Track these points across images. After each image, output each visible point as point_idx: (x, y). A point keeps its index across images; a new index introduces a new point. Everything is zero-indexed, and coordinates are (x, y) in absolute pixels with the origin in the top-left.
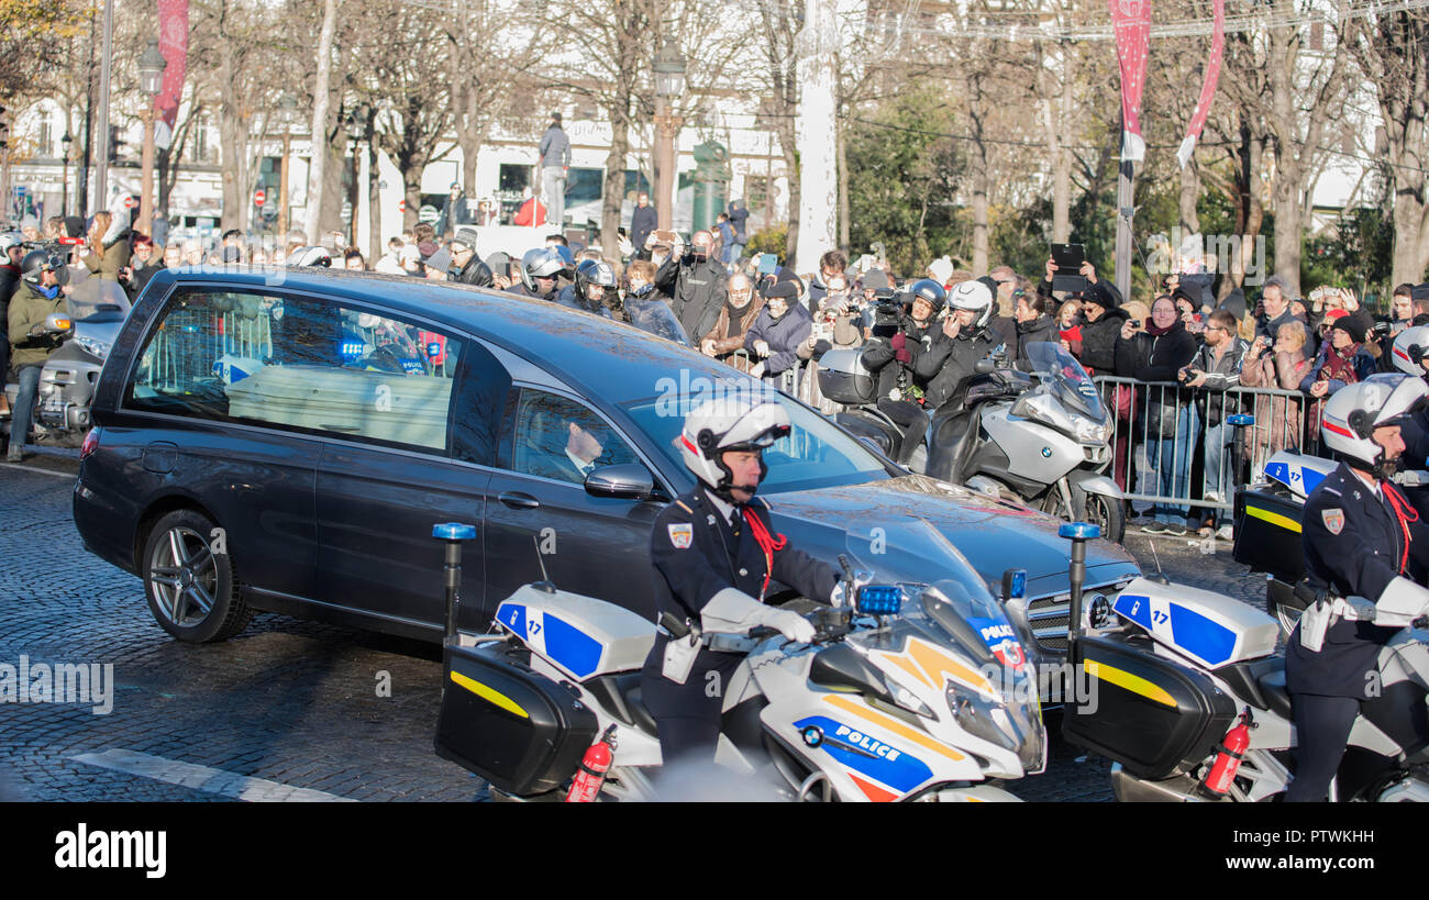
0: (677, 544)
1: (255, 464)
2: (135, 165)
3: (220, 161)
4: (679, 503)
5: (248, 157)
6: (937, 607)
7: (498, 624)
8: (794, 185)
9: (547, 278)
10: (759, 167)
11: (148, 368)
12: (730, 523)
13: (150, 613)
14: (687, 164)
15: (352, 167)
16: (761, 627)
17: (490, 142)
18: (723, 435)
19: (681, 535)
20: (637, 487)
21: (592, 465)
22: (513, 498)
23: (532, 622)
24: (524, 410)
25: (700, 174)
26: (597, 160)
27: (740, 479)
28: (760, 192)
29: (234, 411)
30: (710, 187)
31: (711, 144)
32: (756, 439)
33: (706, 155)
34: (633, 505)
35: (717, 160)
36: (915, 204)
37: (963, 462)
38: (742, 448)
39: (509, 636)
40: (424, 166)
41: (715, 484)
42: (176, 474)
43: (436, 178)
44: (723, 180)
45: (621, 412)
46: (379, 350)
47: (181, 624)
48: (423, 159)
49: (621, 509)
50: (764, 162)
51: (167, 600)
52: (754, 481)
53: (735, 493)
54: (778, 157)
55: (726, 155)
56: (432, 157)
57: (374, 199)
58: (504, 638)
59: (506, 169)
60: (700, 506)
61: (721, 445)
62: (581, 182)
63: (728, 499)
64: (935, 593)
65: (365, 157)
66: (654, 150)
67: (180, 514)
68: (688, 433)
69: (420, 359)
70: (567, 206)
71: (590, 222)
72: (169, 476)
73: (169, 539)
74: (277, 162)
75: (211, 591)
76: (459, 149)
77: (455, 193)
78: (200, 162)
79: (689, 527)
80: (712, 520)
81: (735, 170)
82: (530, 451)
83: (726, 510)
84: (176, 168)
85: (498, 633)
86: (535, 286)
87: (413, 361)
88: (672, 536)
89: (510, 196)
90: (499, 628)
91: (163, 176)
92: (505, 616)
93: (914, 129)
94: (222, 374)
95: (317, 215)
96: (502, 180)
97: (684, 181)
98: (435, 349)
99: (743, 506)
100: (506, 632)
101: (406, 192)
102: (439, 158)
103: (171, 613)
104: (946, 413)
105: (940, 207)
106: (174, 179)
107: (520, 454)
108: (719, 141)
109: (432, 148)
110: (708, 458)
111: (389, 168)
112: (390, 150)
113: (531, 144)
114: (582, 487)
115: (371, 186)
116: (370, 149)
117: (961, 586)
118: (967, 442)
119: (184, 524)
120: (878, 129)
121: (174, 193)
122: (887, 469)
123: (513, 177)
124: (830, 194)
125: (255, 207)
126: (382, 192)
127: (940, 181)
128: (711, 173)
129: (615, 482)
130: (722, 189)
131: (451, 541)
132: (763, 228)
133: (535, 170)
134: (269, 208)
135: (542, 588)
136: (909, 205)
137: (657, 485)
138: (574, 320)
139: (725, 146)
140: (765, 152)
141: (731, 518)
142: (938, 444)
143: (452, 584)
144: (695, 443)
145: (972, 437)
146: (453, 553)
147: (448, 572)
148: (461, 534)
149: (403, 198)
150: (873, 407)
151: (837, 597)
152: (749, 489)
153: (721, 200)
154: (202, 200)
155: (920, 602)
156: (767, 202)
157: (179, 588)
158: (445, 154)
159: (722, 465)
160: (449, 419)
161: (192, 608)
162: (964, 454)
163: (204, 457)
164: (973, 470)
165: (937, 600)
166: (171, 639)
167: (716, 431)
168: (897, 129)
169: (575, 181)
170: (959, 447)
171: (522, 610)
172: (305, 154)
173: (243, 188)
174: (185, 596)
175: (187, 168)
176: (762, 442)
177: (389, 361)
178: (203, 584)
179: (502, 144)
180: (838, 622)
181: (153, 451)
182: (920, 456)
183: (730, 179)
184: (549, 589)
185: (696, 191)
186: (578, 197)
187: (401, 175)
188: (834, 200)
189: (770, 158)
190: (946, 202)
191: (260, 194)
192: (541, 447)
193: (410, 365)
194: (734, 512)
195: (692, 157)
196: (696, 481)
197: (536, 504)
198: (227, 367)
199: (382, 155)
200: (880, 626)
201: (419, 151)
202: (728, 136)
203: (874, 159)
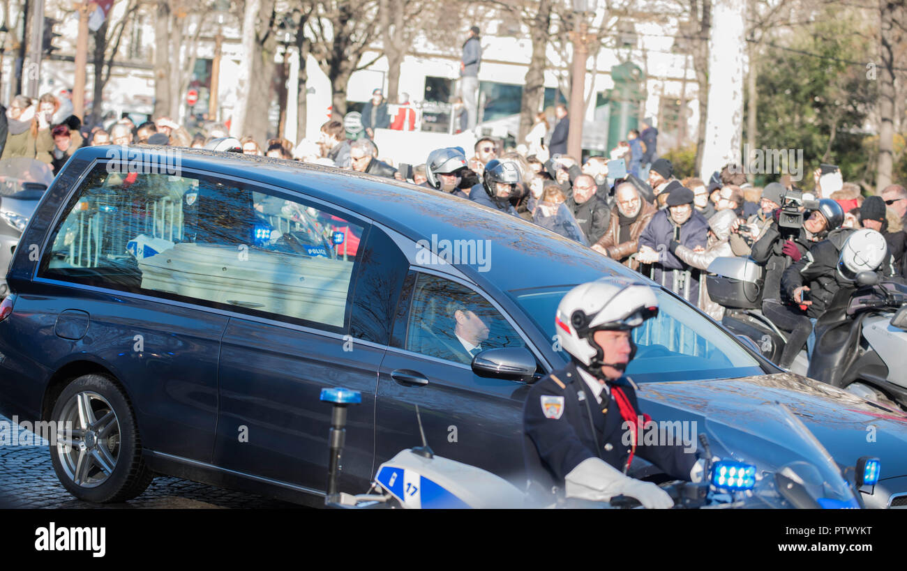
0: (548, 414)
1: (168, 335)
2: (71, 59)
3: (154, 61)
4: (553, 377)
5: (182, 58)
6: (790, 486)
7: (377, 485)
8: (704, 106)
9: (450, 174)
10: (674, 89)
11: (69, 245)
12: (599, 400)
13: (54, 474)
14: (605, 83)
15: (283, 71)
16: (621, 496)
17: (416, 54)
18: (594, 315)
19: (553, 407)
20: (522, 369)
21: (479, 347)
22: (406, 375)
23: (409, 484)
24: (419, 294)
25: (616, 94)
26: (517, 77)
27: (611, 357)
28: (673, 113)
29: (146, 284)
30: (625, 107)
31: (627, 65)
32: (625, 320)
33: (623, 75)
34: (518, 387)
35: (633, 80)
36: (825, 130)
37: (843, 369)
38: (614, 327)
39: (388, 497)
40: (350, 74)
41: (587, 362)
42: (87, 340)
43: (361, 87)
44: (639, 99)
45: (510, 299)
46: (285, 235)
47: (83, 484)
48: (351, 67)
49: (505, 390)
50: (679, 85)
51: (71, 461)
52: (624, 359)
53: (606, 370)
54: (692, 81)
55: (643, 76)
56: (360, 65)
57: (302, 104)
58: (383, 498)
59: (431, 81)
60: (572, 382)
61: (593, 324)
62: (503, 97)
63: (599, 376)
64: (789, 473)
65: (294, 60)
66: (571, 68)
67: (90, 379)
68: (562, 314)
69: (326, 247)
70: (486, 119)
71: (510, 136)
72: (80, 343)
73: (76, 402)
74: (209, 63)
75: (114, 454)
76: (385, 59)
77: (377, 100)
78: (135, 60)
79: (561, 400)
80: (582, 396)
81: (650, 89)
82: (423, 334)
83: (597, 387)
84: (111, 64)
85: (378, 494)
86: (438, 183)
87: (319, 247)
88: (544, 407)
89: (433, 107)
90: (379, 490)
91: (98, 73)
92: (385, 478)
93: (829, 55)
94: (135, 253)
95: (244, 114)
96: (426, 91)
97: (601, 100)
98: (339, 238)
99: (612, 383)
100: (385, 493)
101: (333, 98)
102: (365, 68)
103: (74, 473)
104: (829, 322)
105: (848, 134)
106: (109, 75)
107: (413, 334)
108: (636, 62)
109: (359, 56)
110: (581, 337)
111: (317, 75)
112: (318, 56)
113: (455, 58)
114: (470, 368)
115: (300, 90)
116: (300, 54)
117: (814, 468)
118: (847, 350)
119: (93, 389)
120: (790, 55)
121: (108, 87)
122: (762, 366)
123: (437, 89)
124: (736, 114)
125: (187, 107)
126: (309, 97)
127: (850, 108)
128: (627, 92)
129: (500, 364)
130: (637, 108)
131: (337, 405)
132: (675, 148)
133: (458, 84)
134: (200, 107)
135: (421, 453)
136: (819, 130)
137: (541, 369)
138: (482, 215)
139: (642, 66)
140: (681, 75)
141: (601, 396)
142: (819, 352)
143: (336, 445)
144: (569, 323)
145: (853, 346)
146: (339, 416)
147: (333, 434)
148: (347, 399)
149: (330, 104)
150: (758, 312)
151: (698, 475)
152: (620, 367)
153: (635, 120)
154: (136, 97)
155: (773, 481)
156: (679, 122)
157: (83, 449)
158: (372, 63)
159: (593, 344)
160: (349, 300)
161: (95, 469)
162: (844, 361)
163: (119, 327)
164: (852, 377)
165: (789, 480)
166: (72, 498)
167: (588, 312)
168: (811, 55)
169: (496, 96)
170: (839, 356)
171: (401, 472)
172: (236, 58)
173: (175, 86)
174: (89, 457)
175: (122, 65)
176: (631, 323)
177: (296, 245)
178: (107, 447)
179: (427, 56)
180: (695, 497)
181: (69, 319)
182: (801, 363)
183: (645, 99)
184: (428, 454)
185: (612, 110)
186: (499, 111)
187: (328, 82)
188: (739, 120)
189: (684, 81)
190: (853, 130)
191: (192, 94)
192: (434, 329)
193: (315, 251)
194: (604, 390)
195: (609, 77)
196: (570, 359)
197: (426, 382)
198: (141, 246)
199: (311, 60)
200: (733, 501)
201: (346, 59)
202: (645, 57)
203: (787, 83)
